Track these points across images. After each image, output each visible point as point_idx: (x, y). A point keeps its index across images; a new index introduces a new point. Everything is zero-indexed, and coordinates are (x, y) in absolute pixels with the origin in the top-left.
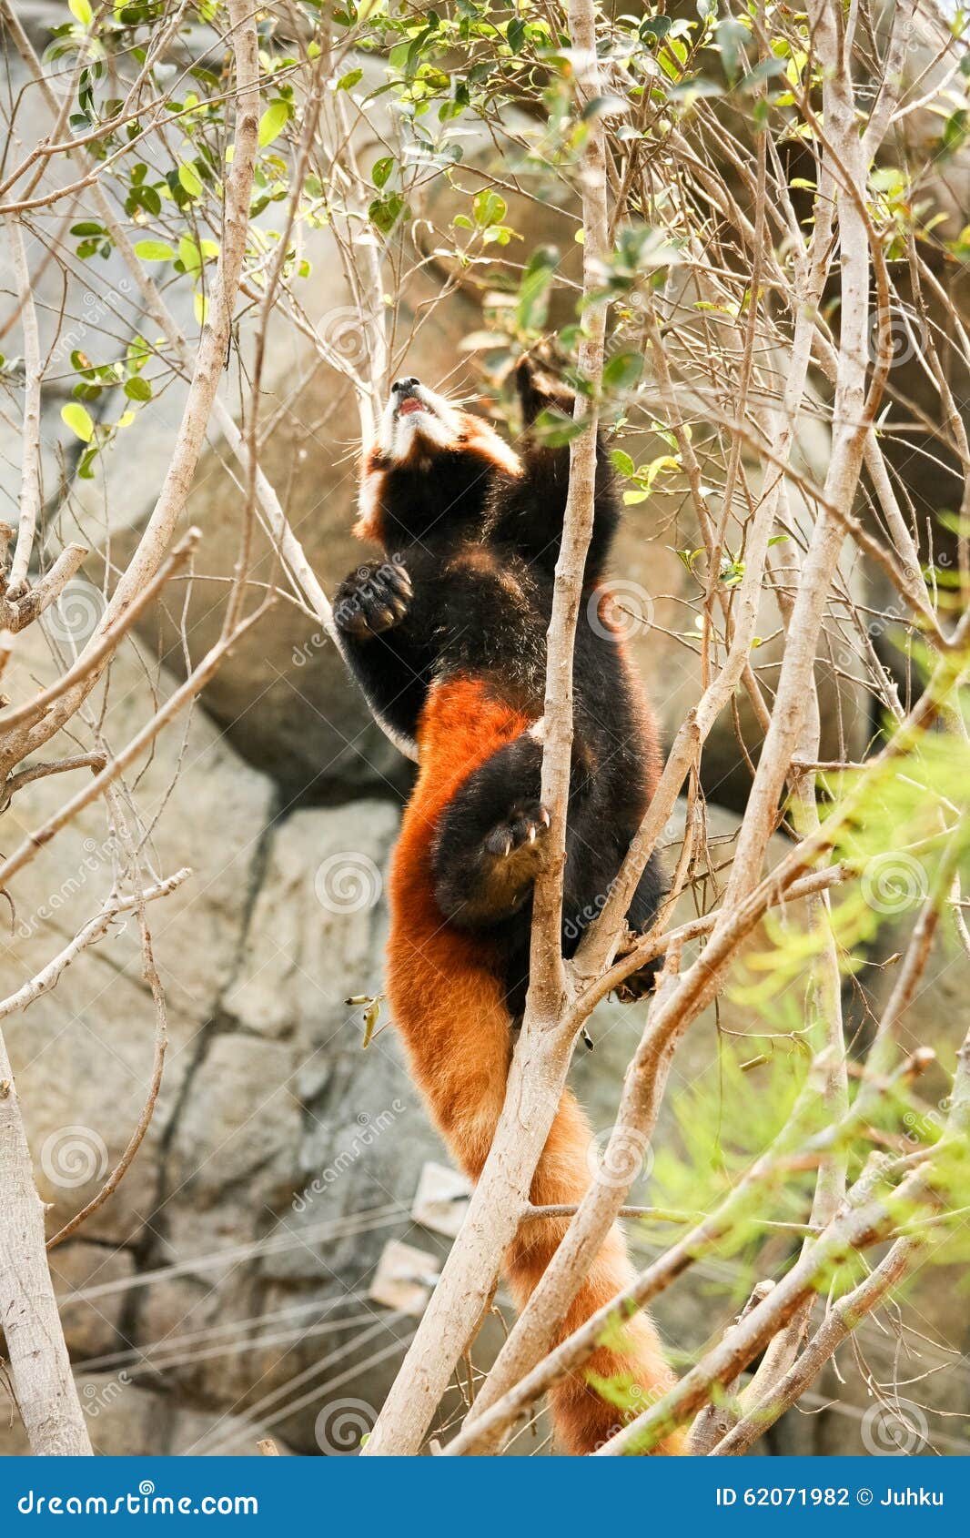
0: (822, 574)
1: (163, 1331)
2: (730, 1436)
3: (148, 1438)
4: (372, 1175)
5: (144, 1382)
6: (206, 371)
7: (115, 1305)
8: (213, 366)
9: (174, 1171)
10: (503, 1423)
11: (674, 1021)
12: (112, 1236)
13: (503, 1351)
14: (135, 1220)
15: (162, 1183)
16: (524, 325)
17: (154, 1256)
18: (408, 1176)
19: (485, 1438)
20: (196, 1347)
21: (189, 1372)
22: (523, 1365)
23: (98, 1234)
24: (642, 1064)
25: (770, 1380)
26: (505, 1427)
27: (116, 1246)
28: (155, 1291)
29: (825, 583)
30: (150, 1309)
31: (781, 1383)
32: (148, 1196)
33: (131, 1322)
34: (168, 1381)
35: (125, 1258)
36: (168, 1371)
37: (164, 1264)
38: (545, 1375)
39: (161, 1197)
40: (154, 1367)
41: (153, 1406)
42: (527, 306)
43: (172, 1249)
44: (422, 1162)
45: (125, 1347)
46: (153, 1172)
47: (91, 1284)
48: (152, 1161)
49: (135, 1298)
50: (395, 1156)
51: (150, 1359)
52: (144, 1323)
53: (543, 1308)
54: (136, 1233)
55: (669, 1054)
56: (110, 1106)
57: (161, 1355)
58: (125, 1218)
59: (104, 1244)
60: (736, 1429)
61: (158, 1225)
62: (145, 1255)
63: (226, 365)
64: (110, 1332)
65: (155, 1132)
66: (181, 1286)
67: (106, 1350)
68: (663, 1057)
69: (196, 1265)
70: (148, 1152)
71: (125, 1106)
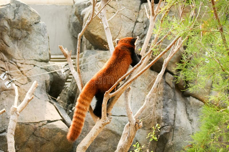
9: (133, 35)
31: (178, 48)
46: (132, 35)
56: (127, 29)
65: (132, 31)
70: (131, 33)
71: (129, 29)
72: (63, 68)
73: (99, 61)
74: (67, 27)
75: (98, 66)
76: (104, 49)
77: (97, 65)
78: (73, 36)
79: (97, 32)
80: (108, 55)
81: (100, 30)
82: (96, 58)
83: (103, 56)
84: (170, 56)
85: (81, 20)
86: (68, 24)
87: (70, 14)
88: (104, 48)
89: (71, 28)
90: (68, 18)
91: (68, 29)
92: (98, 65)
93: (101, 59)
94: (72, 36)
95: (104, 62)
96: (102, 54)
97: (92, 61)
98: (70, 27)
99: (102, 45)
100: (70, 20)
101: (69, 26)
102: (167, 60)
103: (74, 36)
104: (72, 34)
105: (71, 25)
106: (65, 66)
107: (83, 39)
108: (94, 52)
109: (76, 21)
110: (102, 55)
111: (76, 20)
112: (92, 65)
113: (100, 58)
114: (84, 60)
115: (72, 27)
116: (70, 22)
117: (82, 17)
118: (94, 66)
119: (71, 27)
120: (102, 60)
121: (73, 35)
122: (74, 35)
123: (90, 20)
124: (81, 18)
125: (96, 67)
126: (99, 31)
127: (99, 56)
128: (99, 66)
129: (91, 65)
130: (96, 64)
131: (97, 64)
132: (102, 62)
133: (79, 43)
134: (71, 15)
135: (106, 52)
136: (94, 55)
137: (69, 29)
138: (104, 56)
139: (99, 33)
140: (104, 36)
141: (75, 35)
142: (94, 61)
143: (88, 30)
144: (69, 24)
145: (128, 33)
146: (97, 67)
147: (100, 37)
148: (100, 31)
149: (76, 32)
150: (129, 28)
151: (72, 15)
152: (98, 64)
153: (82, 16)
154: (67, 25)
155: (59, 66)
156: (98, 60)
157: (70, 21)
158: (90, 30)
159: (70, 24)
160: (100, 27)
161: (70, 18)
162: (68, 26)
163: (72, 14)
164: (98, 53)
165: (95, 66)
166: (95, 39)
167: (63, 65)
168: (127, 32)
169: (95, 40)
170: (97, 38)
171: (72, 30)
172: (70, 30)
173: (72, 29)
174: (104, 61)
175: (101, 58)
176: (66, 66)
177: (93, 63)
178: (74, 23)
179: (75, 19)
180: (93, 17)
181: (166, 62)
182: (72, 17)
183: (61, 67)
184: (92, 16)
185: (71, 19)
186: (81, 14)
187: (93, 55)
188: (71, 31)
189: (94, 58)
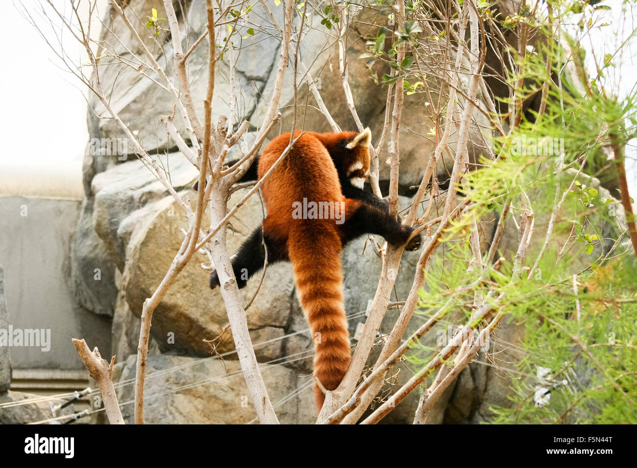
0: (468, 116)
1: (294, 351)
2: (452, 371)
3: (290, 382)
4: (353, 304)
5: (289, 366)
6: (281, 68)
7: (279, 344)
8: (283, 67)
9: (294, 305)
10: (383, 371)
11: (430, 251)
12: (277, 324)
13: (383, 349)
14: (284, 319)
15: (291, 308)
16: (377, 51)
17: (290, 330)
18: (363, 303)
19: (378, 375)
20: (303, 355)
21: (302, 362)
22: (389, 353)
23: (273, 324)
24: (421, 264)
25: (463, 354)
26: (384, 372)
27: (279, 327)
28: (291, 340)
29: (469, 119)
30: (290, 345)
31: (466, 355)
32: (288, 312)
33: (284, 349)
34: (296, 366)
35: (282, 330)
36: (295, 362)
37: (294, 332)
38: (395, 356)
39: (291, 313)
40: (291, 361)
41: (291, 372)
42: (378, 44)
43: (295, 327)
44: (367, 299)
45: (283, 356)
46: (289, 305)
47: (272, 338)
48: (289, 302)
49: (285, 342)
50: (359, 298)
51: (290, 359)
52: (288, 349)
53: (395, 336)
54: (285, 323)
55: (429, 260)
56: (275, 286)
57: (293, 358)
58: (281, 319)
59: (275, 326)
60: (453, 369)
61: (291, 321)
62: (287, 329)
63: (287, 66)
64: (278, 352)
65: (289, 294)
66: (299, 338)
67: (277, 357)
68: (427, 261)
69: (302, 332)
70: (287, 299)
71: (280, 286)
72: (54, 415)
73: (177, 393)
74: (59, 274)
75: (173, 411)
76: (194, 351)
77: (172, 405)
78: (81, 306)
79: (172, 295)
80: (208, 374)
81: (184, 287)
82: (167, 381)
83: (191, 375)
84: (439, 382)
85: (117, 250)
86: (64, 265)
87: (72, 231)
88: (196, 348)
89: (73, 279)
90: (64, 243)
91: (63, 280)
92: (175, 405)
93: (186, 387)
94: (76, 306)
95: (194, 396)
96: (188, 370)
97: (154, 393)
98: (69, 275)
99: (190, 337)
100: (70, 249)
101: (67, 271)
102: (430, 395)
103: (84, 304)
104: (78, 298)
105: (75, 266)
106: (63, 407)
107: (116, 315)
108: (160, 361)
109: (92, 255)
110: (188, 373)
111: (91, 252)
112: (154, 406)
113: (182, 381)
114: (125, 387)
115: (78, 273)
116: (70, 258)
117: (120, 240)
118: (162, 409)
119: (73, 274)
120: (186, 390)
121: (80, 300)
122: (83, 300)
123: (185, 254)
124: (116, 244)
125: (167, 413)
126: (178, 292)
127: (178, 374)
128: (176, 408)
129: (150, 405)
130: (166, 404)
131: (169, 402)
132: (188, 397)
133: (146, 331)
134: (75, 233)
135: (203, 364)
136: (161, 374)
137: (66, 282)
138: (194, 376)
139: (179, 295)
140: (197, 306)
141: (86, 301)
142: (162, 394)
143: (143, 286)
144: (67, 263)
145: (276, 300)
146: (171, 413)
147: (182, 310)
148: (183, 290)
149: (89, 291)
150: (280, 280)
151: (79, 235)
152: (173, 401)
153: (121, 238)
154: (60, 267)
155: (41, 406)
156: (175, 388)
157: (72, 255)
158: (151, 285)
159: (70, 263)
160: (185, 277)
161: (70, 243)
162: (63, 269)
163: (77, 229)
164: (173, 365)
165: (165, 410)
166: (166, 317)
167: (56, 404)
168: (274, 295)
169: (164, 319)
170: (172, 314)
171: (78, 285)
172: (69, 283)
173: (76, 281)
174: (194, 392)
175: (184, 384)
176: (64, 410)
177: (156, 400)
178: (84, 259)
179: (89, 247)
180: (197, 245)
181: (427, 400)
182: (79, 241)
183: (50, 410)
184: (195, 242)
185: (73, 245)
186: (120, 231)
187: (159, 372)
188: (74, 289)
189: (162, 382)
